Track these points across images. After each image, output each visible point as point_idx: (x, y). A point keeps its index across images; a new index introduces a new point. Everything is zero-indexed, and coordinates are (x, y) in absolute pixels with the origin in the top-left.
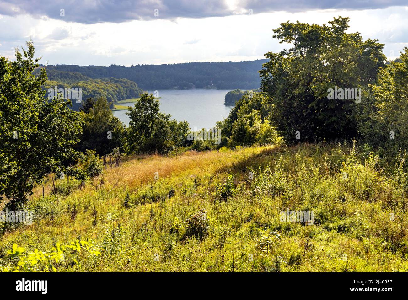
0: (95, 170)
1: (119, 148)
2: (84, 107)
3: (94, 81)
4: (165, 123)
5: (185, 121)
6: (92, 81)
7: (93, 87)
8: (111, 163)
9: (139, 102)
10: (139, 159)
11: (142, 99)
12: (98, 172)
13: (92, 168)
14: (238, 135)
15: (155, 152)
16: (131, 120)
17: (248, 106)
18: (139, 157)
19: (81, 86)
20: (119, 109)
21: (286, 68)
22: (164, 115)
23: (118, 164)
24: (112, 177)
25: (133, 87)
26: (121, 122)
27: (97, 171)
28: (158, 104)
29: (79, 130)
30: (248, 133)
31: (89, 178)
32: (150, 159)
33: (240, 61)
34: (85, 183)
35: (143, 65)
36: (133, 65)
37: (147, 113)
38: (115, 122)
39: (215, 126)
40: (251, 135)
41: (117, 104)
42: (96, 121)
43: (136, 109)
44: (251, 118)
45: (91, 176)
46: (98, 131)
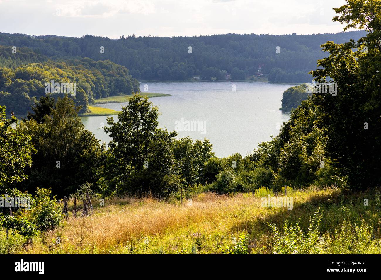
0: (49, 220)
1: (90, 184)
2: (35, 111)
3: (54, 64)
4: (165, 145)
5: (205, 140)
6: (51, 63)
7: (53, 74)
8: (76, 209)
9: (125, 110)
10: (121, 204)
11: (130, 105)
12: (53, 224)
13: (44, 217)
14: (288, 168)
15: (147, 193)
16: (111, 139)
17: (308, 120)
18: (122, 200)
19: (32, 71)
20: (96, 113)
21: (352, 70)
22: (166, 132)
23: (86, 212)
24: (75, 231)
25: (122, 76)
26: (96, 139)
27: (52, 222)
28: (156, 114)
29: (27, 160)
30: (305, 165)
31: (39, 232)
32: (140, 205)
33: (311, 34)
34: (33, 240)
35: (140, 37)
36: (123, 37)
37: (138, 128)
38: (87, 138)
39: (257, 150)
40: (309, 169)
41: (93, 104)
42: (54, 138)
43: (119, 121)
44: (310, 141)
45: (43, 229)
46: (58, 155)
